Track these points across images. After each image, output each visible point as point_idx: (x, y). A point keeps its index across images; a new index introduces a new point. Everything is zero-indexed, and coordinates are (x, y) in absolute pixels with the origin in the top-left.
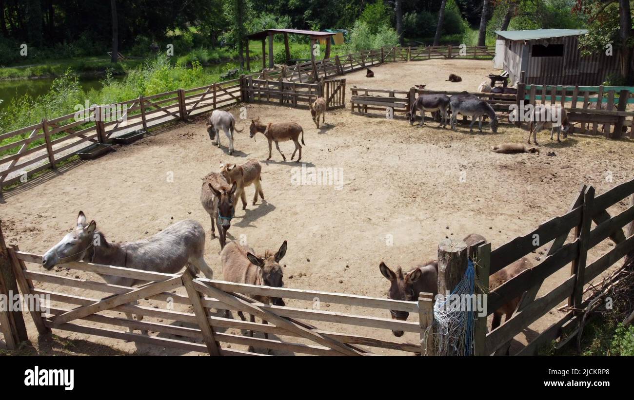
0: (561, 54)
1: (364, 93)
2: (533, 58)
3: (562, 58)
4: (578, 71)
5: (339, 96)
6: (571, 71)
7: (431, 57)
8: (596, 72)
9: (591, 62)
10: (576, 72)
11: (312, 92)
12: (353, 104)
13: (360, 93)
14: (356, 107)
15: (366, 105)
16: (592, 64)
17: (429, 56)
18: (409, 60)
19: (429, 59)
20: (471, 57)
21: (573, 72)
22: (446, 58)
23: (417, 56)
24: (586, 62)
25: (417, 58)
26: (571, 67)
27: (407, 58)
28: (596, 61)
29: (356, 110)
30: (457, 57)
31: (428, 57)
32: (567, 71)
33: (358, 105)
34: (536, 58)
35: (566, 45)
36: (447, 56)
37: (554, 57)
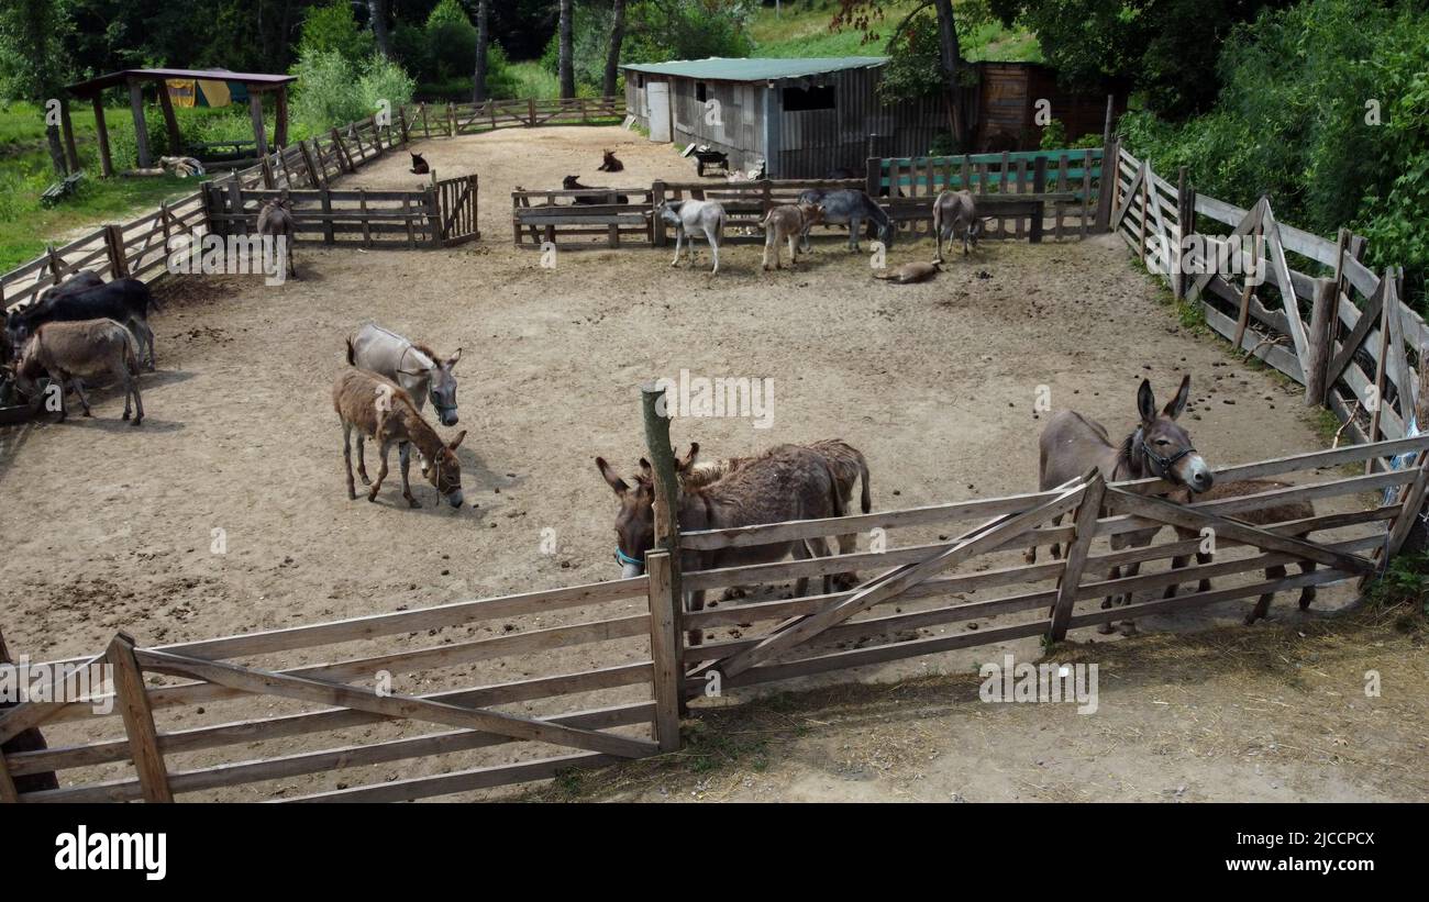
0: (831, 105)
1: (544, 200)
2: (786, 113)
3: (834, 112)
4: (863, 135)
5: (466, 211)
6: (851, 134)
7: (498, 125)
8: (891, 135)
9: (880, 118)
10: (860, 136)
11: (412, 209)
12: (518, 226)
13: (534, 202)
14: (527, 233)
15: (553, 227)
16: (883, 122)
17: (494, 122)
18: (453, 133)
19: (494, 128)
20: (577, 121)
21: (855, 138)
22: (527, 126)
23: (470, 124)
24: (874, 118)
25: (468, 129)
26: (852, 128)
27: (449, 128)
28: (889, 115)
29: (528, 239)
30: (548, 122)
31: (491, 125)
32: (845, 135)
33: (533, 227)
34: (792, 113)
35: (839, 86)
36: (528, 121)
37: (822, 110)
